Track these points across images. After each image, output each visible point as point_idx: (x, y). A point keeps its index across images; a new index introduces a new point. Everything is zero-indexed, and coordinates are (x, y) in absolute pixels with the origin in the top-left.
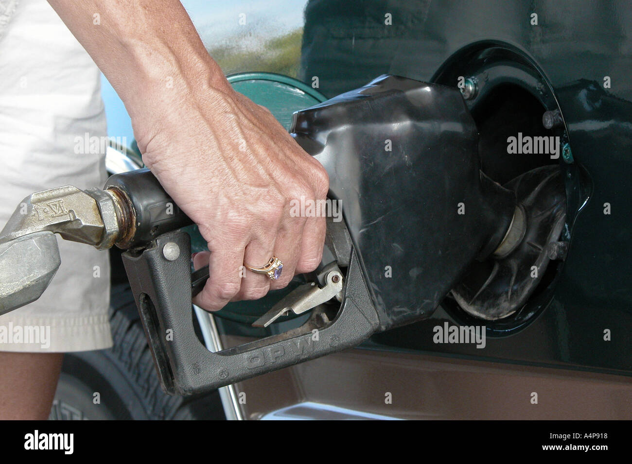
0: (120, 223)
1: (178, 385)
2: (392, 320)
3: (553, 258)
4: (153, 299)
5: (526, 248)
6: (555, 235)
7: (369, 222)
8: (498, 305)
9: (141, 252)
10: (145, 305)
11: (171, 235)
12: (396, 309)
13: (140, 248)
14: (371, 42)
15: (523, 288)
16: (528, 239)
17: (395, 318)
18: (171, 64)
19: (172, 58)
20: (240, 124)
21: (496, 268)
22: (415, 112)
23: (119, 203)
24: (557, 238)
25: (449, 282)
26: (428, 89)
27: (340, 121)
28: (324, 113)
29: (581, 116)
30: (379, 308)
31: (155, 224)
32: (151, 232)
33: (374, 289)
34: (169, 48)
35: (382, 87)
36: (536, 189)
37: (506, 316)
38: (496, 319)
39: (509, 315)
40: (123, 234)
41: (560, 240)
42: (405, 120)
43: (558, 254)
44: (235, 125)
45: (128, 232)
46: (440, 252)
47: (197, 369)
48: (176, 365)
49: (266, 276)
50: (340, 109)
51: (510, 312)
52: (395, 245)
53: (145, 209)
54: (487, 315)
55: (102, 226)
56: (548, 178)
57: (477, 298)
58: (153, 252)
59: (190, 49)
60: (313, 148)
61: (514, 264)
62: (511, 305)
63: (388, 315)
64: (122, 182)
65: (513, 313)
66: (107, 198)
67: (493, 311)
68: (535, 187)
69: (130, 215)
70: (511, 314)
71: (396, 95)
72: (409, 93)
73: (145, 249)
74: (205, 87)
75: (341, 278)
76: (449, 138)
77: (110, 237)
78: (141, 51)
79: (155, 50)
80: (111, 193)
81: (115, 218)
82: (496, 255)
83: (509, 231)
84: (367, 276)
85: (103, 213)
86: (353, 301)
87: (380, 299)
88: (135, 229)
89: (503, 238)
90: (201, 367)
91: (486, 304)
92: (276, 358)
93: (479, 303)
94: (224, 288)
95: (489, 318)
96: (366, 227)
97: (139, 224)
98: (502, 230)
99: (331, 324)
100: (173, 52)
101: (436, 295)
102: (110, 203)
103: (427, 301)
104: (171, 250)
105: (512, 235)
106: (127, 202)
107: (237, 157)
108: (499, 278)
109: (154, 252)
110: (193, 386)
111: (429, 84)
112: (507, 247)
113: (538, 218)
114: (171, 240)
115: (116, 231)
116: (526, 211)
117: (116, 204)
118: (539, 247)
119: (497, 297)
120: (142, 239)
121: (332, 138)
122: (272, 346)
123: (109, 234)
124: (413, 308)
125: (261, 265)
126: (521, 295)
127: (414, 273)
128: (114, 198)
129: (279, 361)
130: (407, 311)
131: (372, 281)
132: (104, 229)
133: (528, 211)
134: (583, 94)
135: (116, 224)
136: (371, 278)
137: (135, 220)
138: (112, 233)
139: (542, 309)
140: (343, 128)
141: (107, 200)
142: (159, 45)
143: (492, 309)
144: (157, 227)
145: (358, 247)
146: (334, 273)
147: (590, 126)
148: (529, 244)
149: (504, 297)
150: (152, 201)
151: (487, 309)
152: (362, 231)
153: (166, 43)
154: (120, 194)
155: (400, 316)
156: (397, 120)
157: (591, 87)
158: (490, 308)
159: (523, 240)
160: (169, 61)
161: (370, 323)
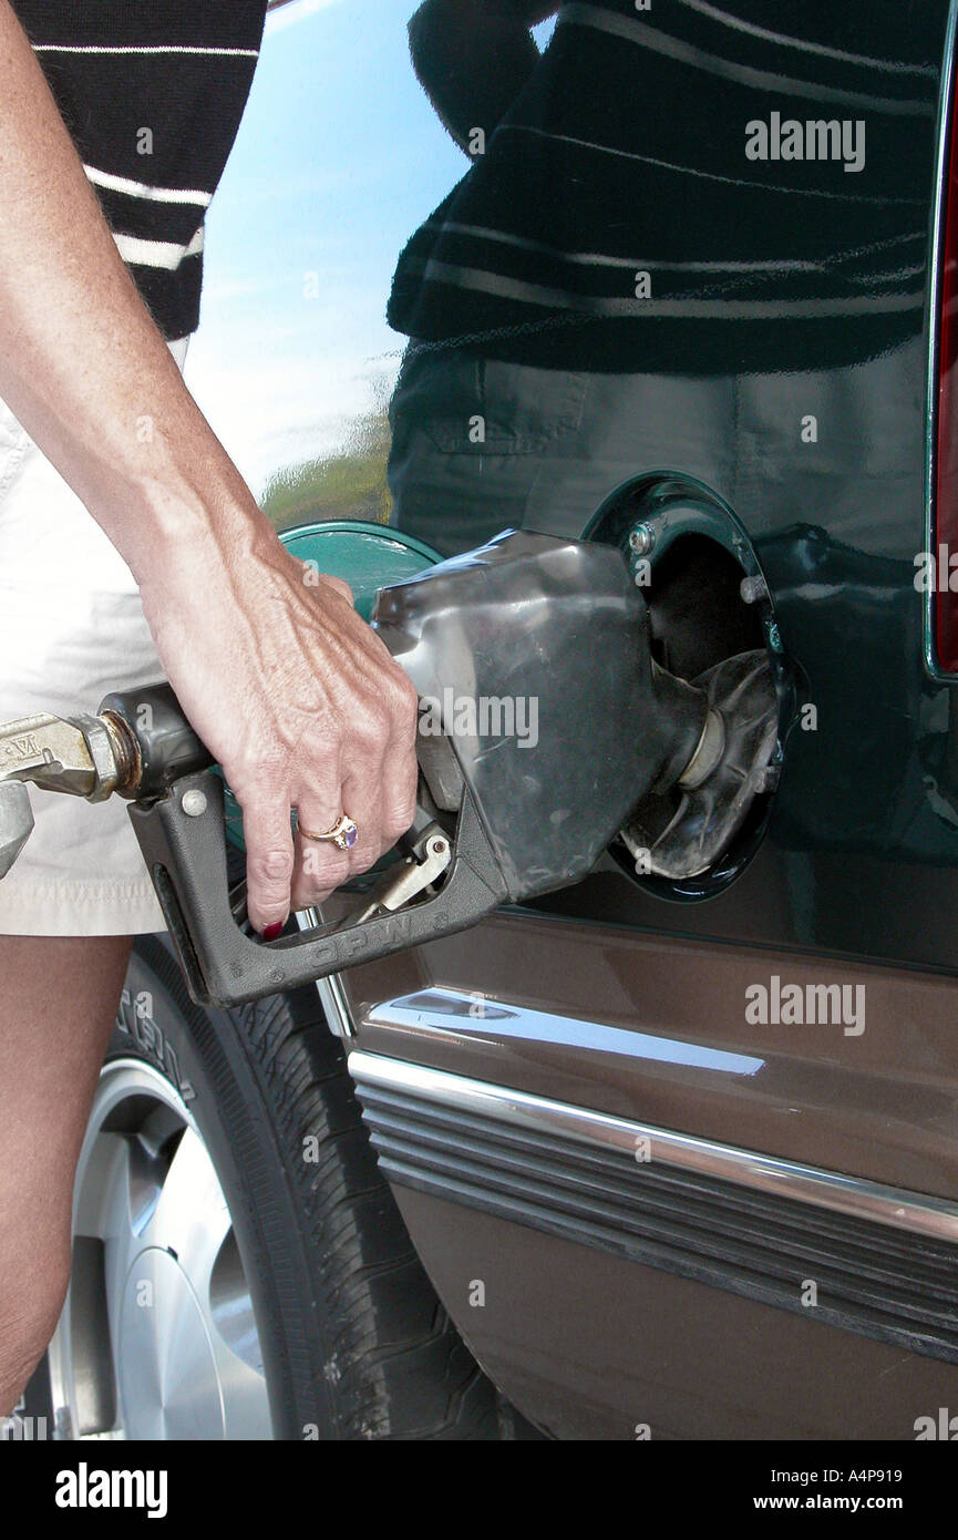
0: (119, 765)
1: (212, 993)
2: (527, 887)
3: (760, 791)
4: (171, 871)
5: (725, 773)
6: (763, 756)
7: (487, 748)
8: (686, 857)
9: (151, 804)
10: (162, 879)
11: (195, 777)
12: (532, 871)
13: (152, 798)
14: (496, 461)
15: (719, 832)
16: (728, 761)
17: (529, 883)
18: (199, 516)
19: (201, 508)
20: (293, 617)
21: (685, 802)
22: (552, 585)
23: (116, 735)
24: (766, 760)
25: (610, 828)
26: (573, 550)
27: (441, 600)
28: (419, 590)
29: (801, 579)
30: (506, 869)
31: (171, 764)
32: (165, 775)
33: (500, 845)
34: (198, 492)
35: (504, 552)
36: (740, 686)
37: (697, 873)
38: (684, 877)
39: (700, 872)
40: (124, 780)
41: (770, 764)
42: (536, 597)
43: (768, 785)
44: (285, 616)
45: (132, 777)
46: (596, 786)
47: (237, 970)
48: (208, 966)
49: (333, 841)
50: (442, 585)
51: (703, 867)
52: (527, 777)
53: (154, 744)
54: (671, 872)
55: (93, 769)
56: (758, 669)
57: (659, 845)
58: (167, 805)
59: (228, 497)
60: (400, 644)
61: (709, 797)
62: (702, 858)
63: (520, 879)
64: (121, 705)
65: (706, 868)
66: (99, 728)
67: (678, 866)
68: (739, 683)
69: (133, 752)
70: (703, 870)
71: (525, 560)
72: (542, 557)
73: (158, 800)
74: (246, 553)
75: (446, 843)
76: (605, 619)
77: (104, 785)
78: (154, 493)
79: (176, 493)
80: (105, 720)
81: (112, 757)
82: (683, 784)
83: (698, 750)
84: (488, 825)
85: (93, 751)
86: (468, 862)
87: (507, 856)
88: (141, 772)
89: (690, 760)
90: (244, 965)
91: (669, 856)
92: (354, 949)
93: (660, 853)
94: (267, 861)
95: (674, 876)
96: (485, 754)
97: (146, 765)
98: (688, 748)
99: (436, 896)
100: (203, 500)
101: (591, 847)
102: (103, 736)
103: (580, 857)
104: (193, 801)
105: (704, 755)
106: (128, 733)
107: (282, 666)
108: (689, 816)
109: (170, 804)
110: (232, 994)
111: (574, 542)
112: (695, 774)
113: (742, 729)
114: (193, 787)
115: (114, 777)
116: (724, 719)
117: (113, 736)
118: (742, 772)
119: (685, 844)
120: (151, 785)
121: (430, 628)
122: (348, 932)
123: (103, 781)
124: (557, 868)
125: (325, 829)
126: (716, 843)
127: (557, 817)
128: (110, 728)
129: (359, 953)
130: (548, 873)
131: (495, 833)
132: (96, 772)
133: (727, 719)
134: (802, 546)
135: (113, 766)
136: (493, 828)
137: (140, 760)
138: (107, 780)
139: (747, 862)
140: (445, 613)
141: (100, 731)
142: (184, 488)
143: (676, 864)
144: (173, 767)
145: (473, 785)
146: (436, 838)
147: (814, 592)
148: (729, 767)
149: (693, 846)
150: (164, 731)
151: (671, 863)
152: (478, 760)
153: (192, 485)
154: (117, 722)
155: (539, 880)
156: (524, 596)
157: (812, 535)
158: (675, 860)
159: (721, 762)
160: (197, 512)
161: (493, 892)
